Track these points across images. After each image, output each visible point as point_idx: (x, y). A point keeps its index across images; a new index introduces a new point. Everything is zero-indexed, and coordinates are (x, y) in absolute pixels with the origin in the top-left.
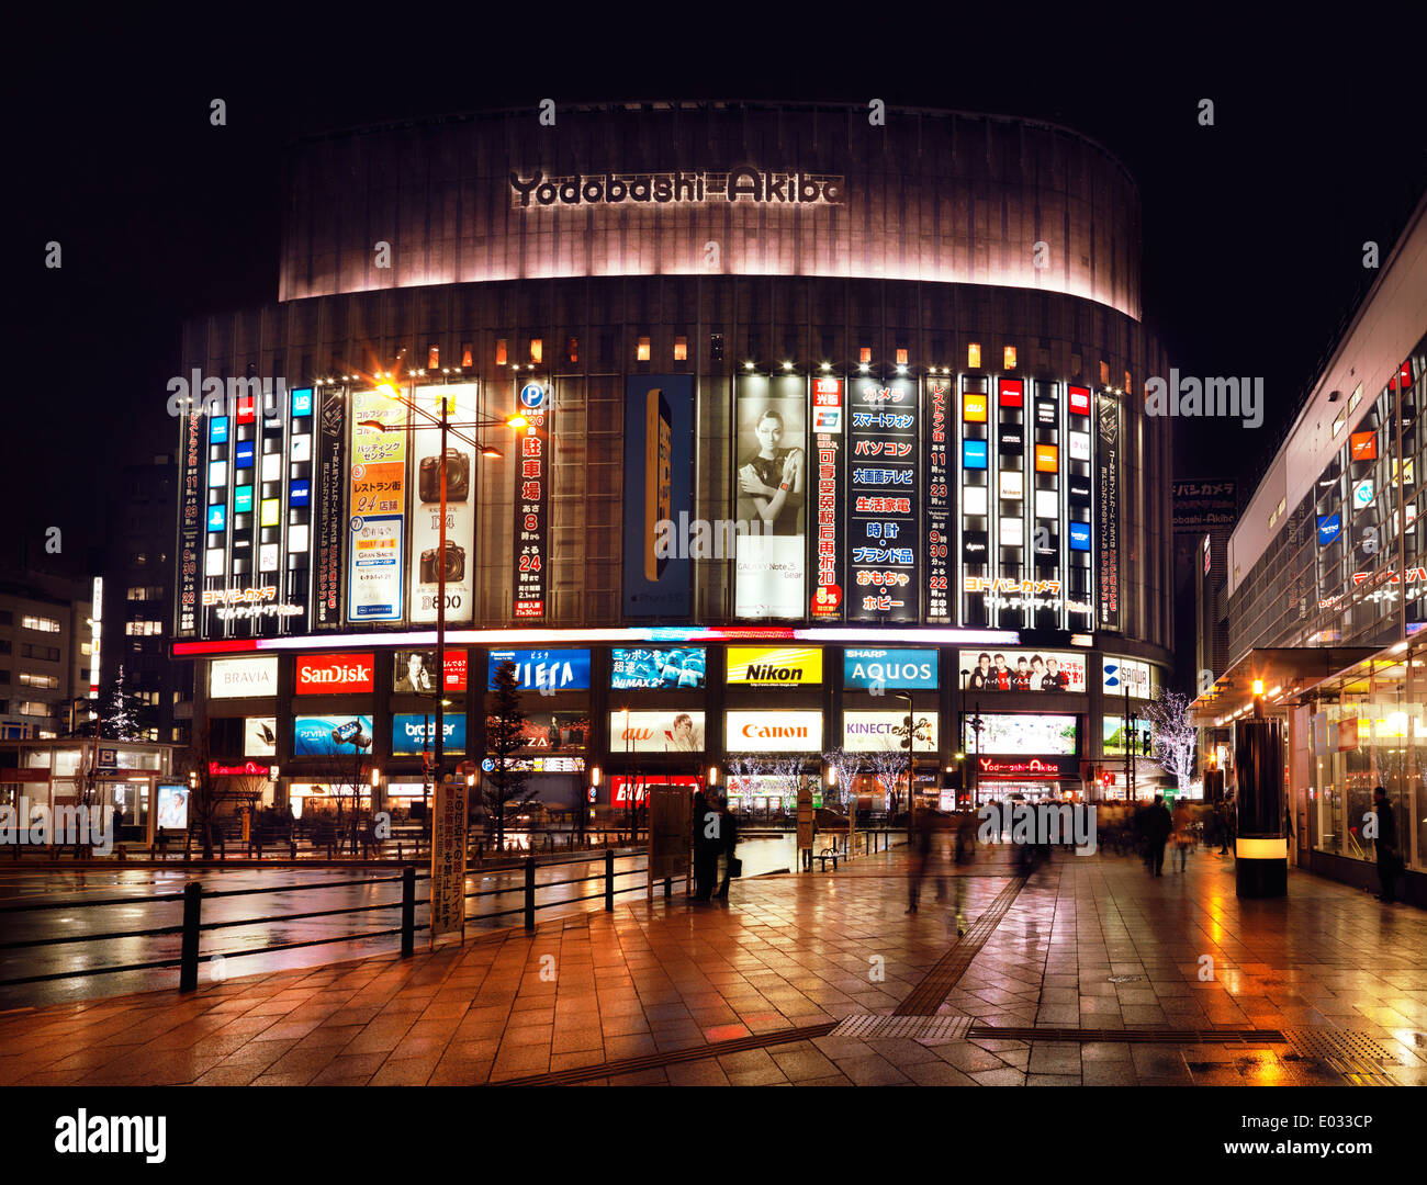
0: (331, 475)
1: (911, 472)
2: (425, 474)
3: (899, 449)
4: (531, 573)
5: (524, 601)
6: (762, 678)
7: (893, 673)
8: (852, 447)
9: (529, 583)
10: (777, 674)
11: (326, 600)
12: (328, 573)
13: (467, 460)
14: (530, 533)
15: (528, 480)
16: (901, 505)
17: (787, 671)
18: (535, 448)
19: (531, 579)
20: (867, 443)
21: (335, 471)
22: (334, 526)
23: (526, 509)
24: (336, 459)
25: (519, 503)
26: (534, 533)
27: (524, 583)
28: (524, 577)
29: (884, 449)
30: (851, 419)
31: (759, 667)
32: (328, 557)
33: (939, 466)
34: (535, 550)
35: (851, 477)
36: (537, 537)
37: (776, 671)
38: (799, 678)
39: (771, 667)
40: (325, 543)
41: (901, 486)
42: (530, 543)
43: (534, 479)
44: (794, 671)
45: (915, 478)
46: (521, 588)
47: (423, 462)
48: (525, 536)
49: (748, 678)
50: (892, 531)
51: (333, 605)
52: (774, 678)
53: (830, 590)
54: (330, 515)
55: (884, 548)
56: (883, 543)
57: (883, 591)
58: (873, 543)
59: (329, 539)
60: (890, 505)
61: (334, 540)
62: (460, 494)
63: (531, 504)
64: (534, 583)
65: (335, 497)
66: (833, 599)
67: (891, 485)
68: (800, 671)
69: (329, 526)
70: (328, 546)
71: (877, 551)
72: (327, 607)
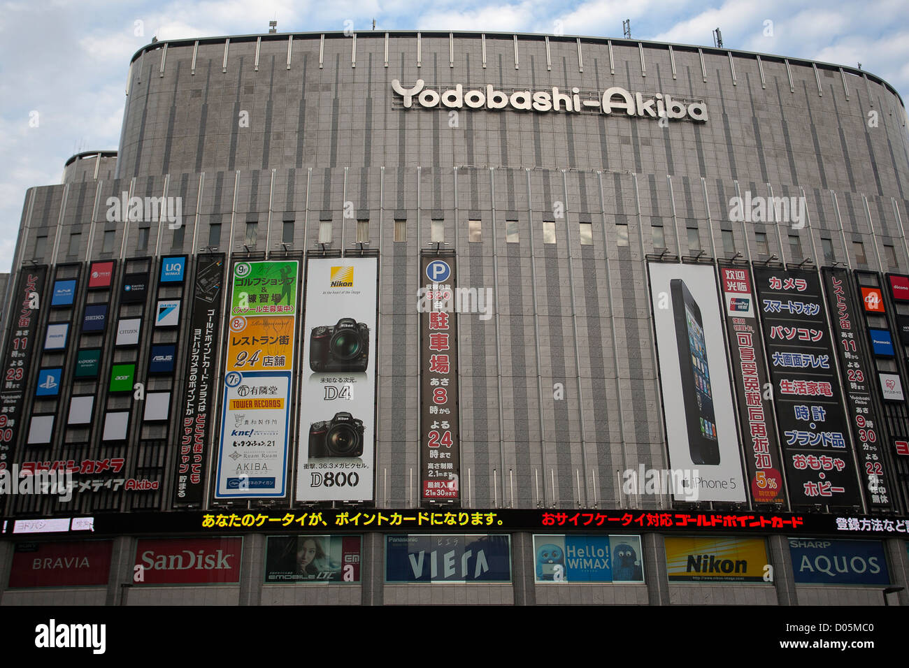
0: (203, 340)
1: (826, 357)
2: (317, 345)
3: (812, 335)
4: (441, 450)
5: (434, 479)
6: (705, 570)
7: (842, 567)
8: (767, 332)
9: (439, 460)
10: (720, 566)
11: (188, 474)
12: (192, 443)
13: (367, 330)
14: (440, 407)
15: (436, 353)
16: (822, 388)
17: (730, 562)
18: (443, 321)
19: (442, 456)
20: (780, 328)
21: (208, 338)
22: (204, 394)
23: (434, 382)
24: (209, 325)
25: (424, 375)
26: (444, 407)
27: (434, 461)
28: (434, 454)
29: (798, 334)
30: (762, 306)
31: (699, 557)
32: (193, 426)
33: (852, 353)
34: (445, 425)
35: (771, 361)
36: (447, 411)
37: (718, 562)
38: (744, 571)
39: (712, 558)
40: (190, 412)
41: (819, 370)
42: (440, 418)
43: (441, 353)
44: (738, 563)
45: (831, 362)
46: (430, 466)
47: (314, 331)
48: (433, 410)
49: (689, 570)
50: (820, 414)
51: (196, 479)
52: (718, 571)
53: (769, 474)
54: (199, 382)
55: (815, 432)
56: (813, 426)
57: (822, 476)
58: (803, 426)
59: (196, 408)
60: (813, 388)
61: (202, 408)
62: (358, 364)
63: (440, 377)
64: (445, 461)
65: (206, 364)
66: (773, 483)
67: (809, 369)
68: (744, 563)
69: (197, 393)
70: (194, 415)
71: (809, 434)
72: (188, 482)
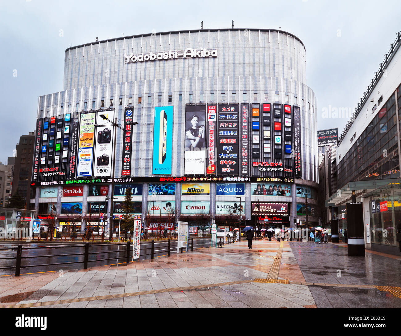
0: (74, 137)
1: (236, 131)
2: (99, 136)
3: (233, 125)
4: (127, 162)
5: (125, 170)
6: (192, 192)
7: (231, 190)
8: (219, 125)
9: (126, 165)
11: (72, 171)
12: (72, 163)
13: (111, 131)
15: (127, 136)
16: (234, 141)
17: (199, 190)
18: (129, 128)
20: (223, 123)
21: (76, 136)
22: (75, 150)
23: (126, 144)
24: (76, 132)
25: (124, 143)
27: (125, 165)
28: (125, 164)
29: (229, 125)
30: (219, 117)
31: (191, 189)
32: (72, 159)
33: (245, 129)
34: (128, 156)
35: (219, 133)
36: (129, 152)
38: (203, 192)
39: (195, 189)
41: (234, 135)
42: (127, 154)
43: (129, 136)
44: (201, 190)
45: (238, 133)
46: (124, 167)
47: (99, 132)
48: (126, 152)
49: (188, 192)
50: (231, 148)
51: (73, 172)
52: (196, 192)
53: (212, 166)
54: (74, 147)
55: (228, 154)
56: (228, 152)
57: (228, 166)
58: (225, 152)
59: (73, 154)
60: (230, 141)
61: (74, 154)
62: (108, 141)
63: (128, 143)
64: (128, 165)
65: (75, 143)
66: (213, 169)
67: (230, 135)
68: (203, 190)
69: (73, 150)
70: (73, 156)
71: (226, 154)
